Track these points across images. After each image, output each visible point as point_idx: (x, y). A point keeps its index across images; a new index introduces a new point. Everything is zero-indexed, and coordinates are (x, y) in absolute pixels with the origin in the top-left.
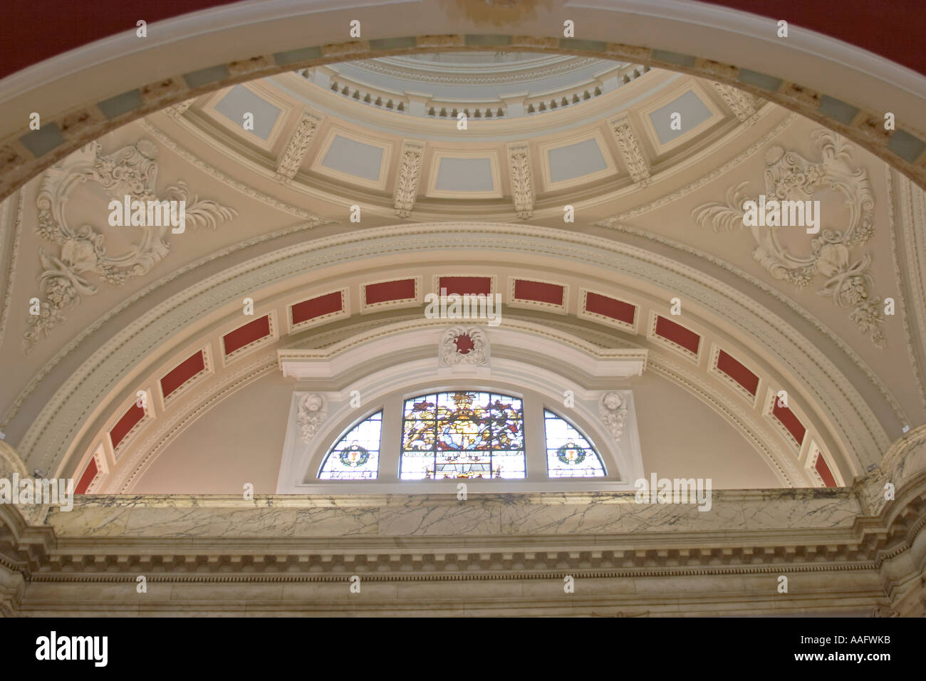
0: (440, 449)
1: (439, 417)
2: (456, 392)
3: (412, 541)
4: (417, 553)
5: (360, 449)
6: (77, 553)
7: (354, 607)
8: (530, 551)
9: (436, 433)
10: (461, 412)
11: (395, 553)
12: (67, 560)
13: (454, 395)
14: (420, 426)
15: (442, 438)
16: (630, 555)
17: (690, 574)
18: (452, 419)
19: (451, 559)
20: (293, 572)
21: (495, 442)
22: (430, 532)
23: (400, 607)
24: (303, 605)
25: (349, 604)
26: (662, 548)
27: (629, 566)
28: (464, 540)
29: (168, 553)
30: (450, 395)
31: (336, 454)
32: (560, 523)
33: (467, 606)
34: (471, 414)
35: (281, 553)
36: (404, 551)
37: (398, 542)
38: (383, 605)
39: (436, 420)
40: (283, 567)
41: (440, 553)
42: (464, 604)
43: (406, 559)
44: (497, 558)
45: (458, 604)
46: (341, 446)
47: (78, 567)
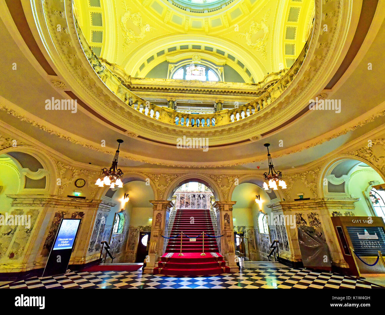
0: (192, 75)
1: (192, 70)
3: (188, 87)
4: (189, 89)
6: (136, 86)
7: (179, 97)
8: (206, 90)
10: (196, 69)
11: (185, 89)
12: (134, 87)
14: (189, 71)
15: (193, 73)
16: (222, 91)
17: (231, 95)
19: (194, 90)
20: (169, 91)
21: (201, 74)
22: (191, 86)
26: (227, 90)
27: (222, 93)
28: (196, 87)
29: (150, 87)
32: (211, 86)
35: (168, 88)
36: (187, 88)
37: (186, 87)
40: (168, 90)
41: (192, 89)
43: (187, 90)
44: (201, 90)
46: (177, 74)
47: (135, 88)
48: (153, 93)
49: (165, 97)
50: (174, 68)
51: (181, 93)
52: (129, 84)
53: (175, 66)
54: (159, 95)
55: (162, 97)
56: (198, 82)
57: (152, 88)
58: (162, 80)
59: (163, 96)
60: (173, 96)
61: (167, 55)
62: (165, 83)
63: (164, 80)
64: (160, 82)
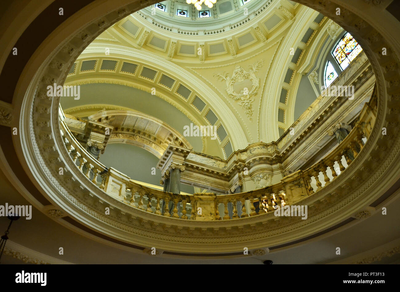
0: (347, 55)
1: (342, 49)
2: (342, 39)
5: (331, 73)
6: (284, 151)
7: (342, 114)
9: (344, 53)
10: (346, 42)
12: (284, 154)
13: (342, 40)
14: (340, 55)
15: (346, 52)
18: (346, 46)
20: (325, 118)
23: (352, 105)
24: (332, 123)
25: (341, 114)
29: (298, 137)
30: (341, 41)
31: (327, 80)
33: (367, 90)
34: (349, 40)
35: (318, 117)
38: (348, 108)
39: (342, 50)
40: (321, 118)
42: (366, 90)
45: (364, 92)
46: (327, 77)
48: (308, 141)
49: (325, 133)
50: (317, 75)
51: (340, 106)
52: (276, 154)
53: (316, 71)
54: (316, 138)
55: (322, 136)
56: (354, 63)
57: (302, 137)
58: (308, 112)
59: (322, 132)
60: (334, 121)
61: (298, 67)
62: (314, 111)
63: (310, 109)
64: (308, 116)
